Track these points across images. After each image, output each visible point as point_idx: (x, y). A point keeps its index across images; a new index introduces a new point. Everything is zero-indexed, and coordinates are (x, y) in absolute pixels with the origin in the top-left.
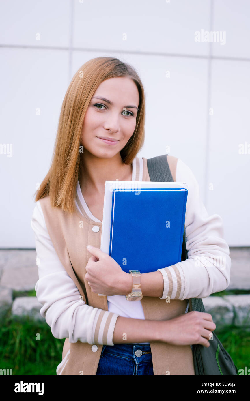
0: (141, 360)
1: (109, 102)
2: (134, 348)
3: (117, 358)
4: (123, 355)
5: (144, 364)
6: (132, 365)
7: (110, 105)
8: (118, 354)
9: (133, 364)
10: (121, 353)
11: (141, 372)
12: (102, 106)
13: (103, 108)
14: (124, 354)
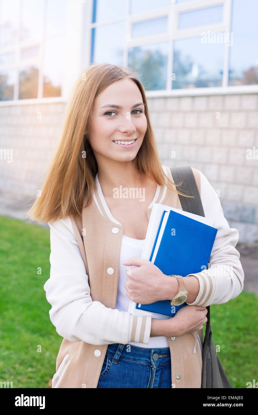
0: (158, 363)
1: (117, 107)
2: (152, 352)
3: (133, 364)
4: (139, 360)
5: (161, 367)
6: (148, 370)
7: (119, 109)
8: (135, 359)
9: (149, 368)
10: (138, 358)
11: (158, 375)
12: (111, 112)
13: (113, 114)
14: (141, 359)
